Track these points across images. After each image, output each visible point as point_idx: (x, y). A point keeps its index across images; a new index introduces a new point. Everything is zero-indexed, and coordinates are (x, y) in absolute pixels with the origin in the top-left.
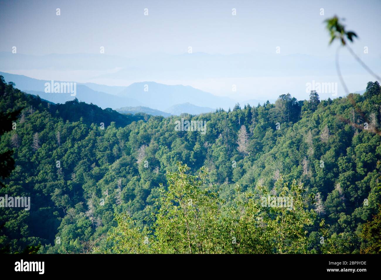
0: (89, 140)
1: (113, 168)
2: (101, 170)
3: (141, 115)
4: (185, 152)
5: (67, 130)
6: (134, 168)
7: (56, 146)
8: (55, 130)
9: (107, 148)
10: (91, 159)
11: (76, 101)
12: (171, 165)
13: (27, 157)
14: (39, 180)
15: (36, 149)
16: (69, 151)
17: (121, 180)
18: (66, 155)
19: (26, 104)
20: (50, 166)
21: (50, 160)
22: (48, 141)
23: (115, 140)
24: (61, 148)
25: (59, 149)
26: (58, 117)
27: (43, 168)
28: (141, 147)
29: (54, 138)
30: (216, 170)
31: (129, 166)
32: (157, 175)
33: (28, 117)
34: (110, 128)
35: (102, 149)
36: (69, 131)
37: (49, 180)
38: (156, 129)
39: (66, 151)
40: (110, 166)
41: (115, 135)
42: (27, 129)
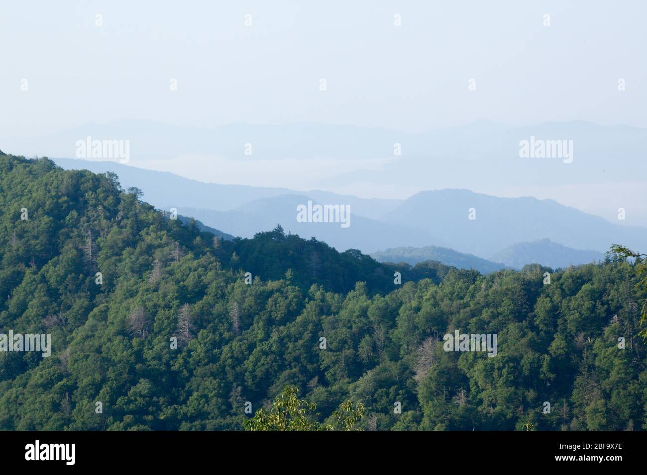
0: (305, 324)
1: (357, 390)
2: (331, 394)
3: (432, 267)
4: (529, 356)
5: (256, 300)
6: (408, 392)
7: (230, 336)
8: (228, 299)
9: (346, 342)
10: (309, 367)
11: (278, 232)
12: (495, 387)
13: (164, 360)
14: (189, 414)
15: (184, 341)
16: (258, 348)
17: (376, 418)
18: (251, 358)
19: (164, 237)
20: (215, 382)
21: (214, 367)
22: (212, 324)
23: (365, 324)
24: (240, 340)
25: (235, 344)
26: (236, 268)
27: (199, 385)
28: (424, 343)
29: (224, 316)
30: (603, 401)
31: (396, 386)
32: (460, 410)
33: (168, 269)
34: (353, 297)
35: (333, 346)
36: (258, 301)
37: (212, 415)
38: (462, 302)
39: (251, 347)
40: (351, 386)
41: (364, 312)
42: (165, 296)
